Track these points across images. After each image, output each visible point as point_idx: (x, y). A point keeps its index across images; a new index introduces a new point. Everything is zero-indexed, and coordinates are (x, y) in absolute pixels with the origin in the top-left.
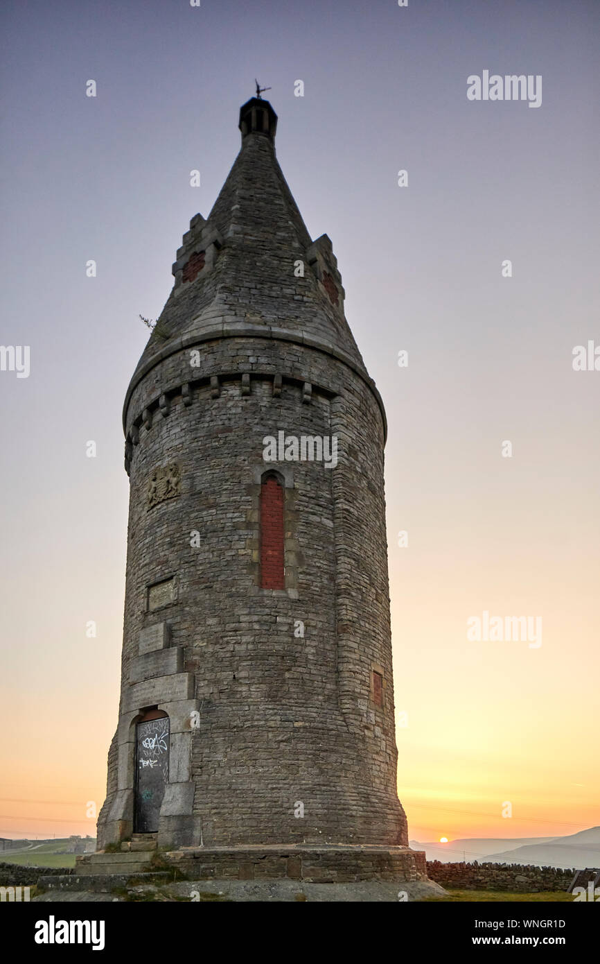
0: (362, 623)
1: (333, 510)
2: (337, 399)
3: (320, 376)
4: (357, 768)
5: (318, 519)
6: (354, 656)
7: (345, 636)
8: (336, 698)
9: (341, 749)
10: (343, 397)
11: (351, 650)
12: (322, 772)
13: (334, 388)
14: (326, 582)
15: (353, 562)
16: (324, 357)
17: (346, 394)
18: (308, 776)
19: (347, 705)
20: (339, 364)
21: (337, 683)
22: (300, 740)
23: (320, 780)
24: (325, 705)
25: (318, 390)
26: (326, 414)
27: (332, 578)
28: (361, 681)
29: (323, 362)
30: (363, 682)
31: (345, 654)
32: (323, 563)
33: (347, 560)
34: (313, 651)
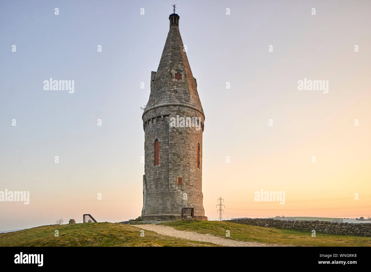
0: (174, 168)
1: (168, 144)
2: (169, 116)
3: (165, 112)
4: (171, 199)
5: (165, 147)
6: (171, 176)
7: (169, 172)
8: (167, 186)
9: (167, 196)
10: (171, 114)
11: (171, 175)
12: (163, 201)
13: (168, 114)
14: (166, 161)
15: (172, 155)
16: (166, 107)
17: (172, 113)
18: (160, 202)
19: (170, 186)
20: (170, 107)
21: (168, 182)
22: (159, 195)
23: (163, 202)
24: (165, 187)
25: (164, 116)
26: (167, 120)
27: (168, 160)
28: (173, 181)
29: (165, 108)
30: (174, 181)
31: (169, 176)
32: (166, 157)
33: (170, 155)
34: (163, 176)
